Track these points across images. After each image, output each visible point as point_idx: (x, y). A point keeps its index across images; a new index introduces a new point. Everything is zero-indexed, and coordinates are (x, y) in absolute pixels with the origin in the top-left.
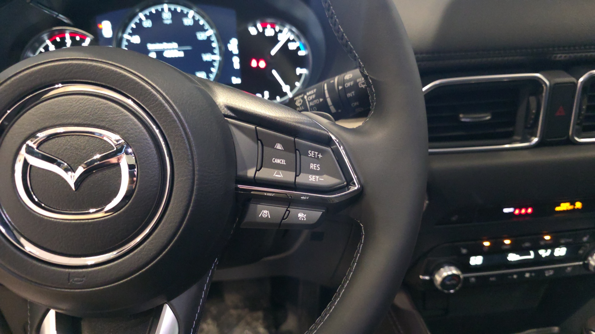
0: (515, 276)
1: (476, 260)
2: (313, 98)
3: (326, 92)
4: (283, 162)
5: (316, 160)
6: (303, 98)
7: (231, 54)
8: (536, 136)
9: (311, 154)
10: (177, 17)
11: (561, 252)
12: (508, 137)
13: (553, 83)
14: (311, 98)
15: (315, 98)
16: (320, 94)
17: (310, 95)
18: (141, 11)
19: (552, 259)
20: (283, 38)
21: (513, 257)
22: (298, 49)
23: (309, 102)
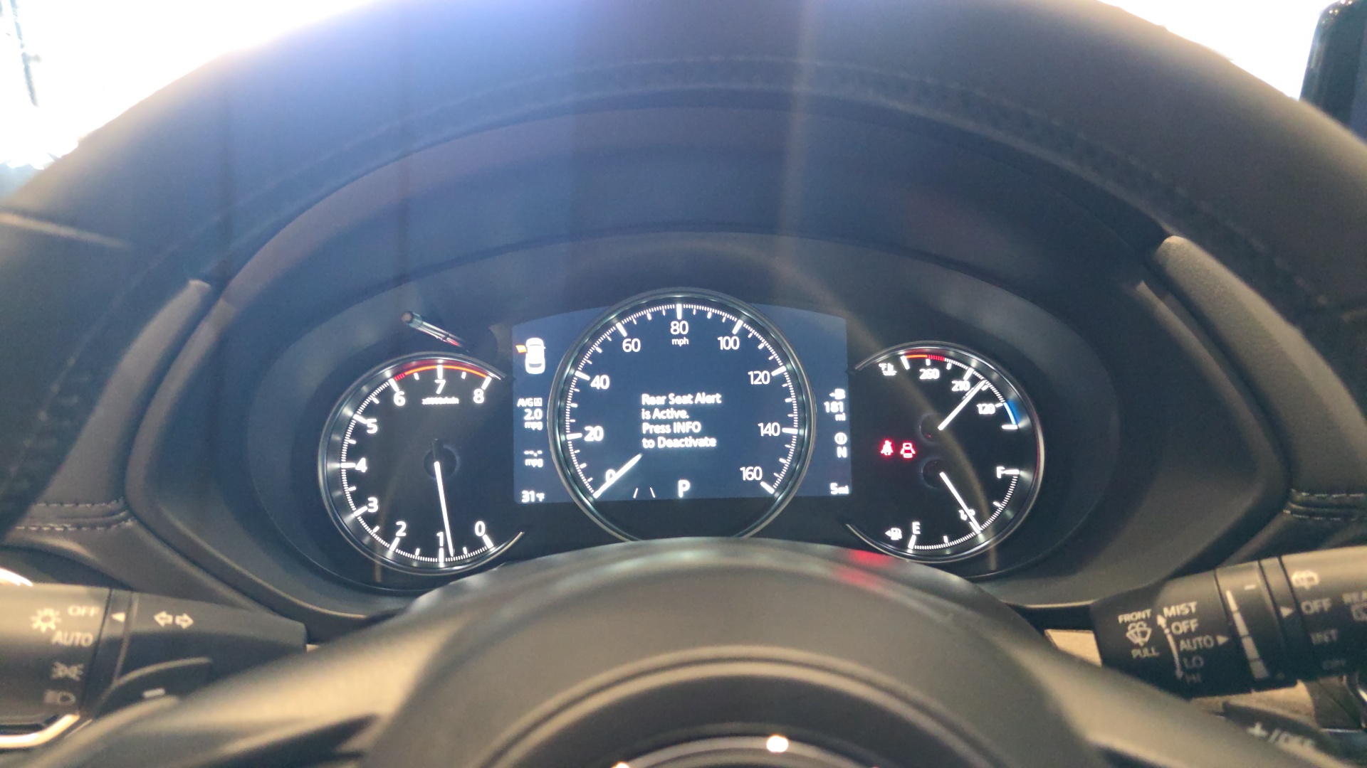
2: (1189, 630)
6: (1151, 622)
7: (829, 425)
10: (704, 331)
14: (1183, 627)
15: (1197, 629)
16: (1216, 620)
17: (1180, 618)
18: (620, 318)
20: (965, 387)
22: (1001, 416)
23: (1177, 639)
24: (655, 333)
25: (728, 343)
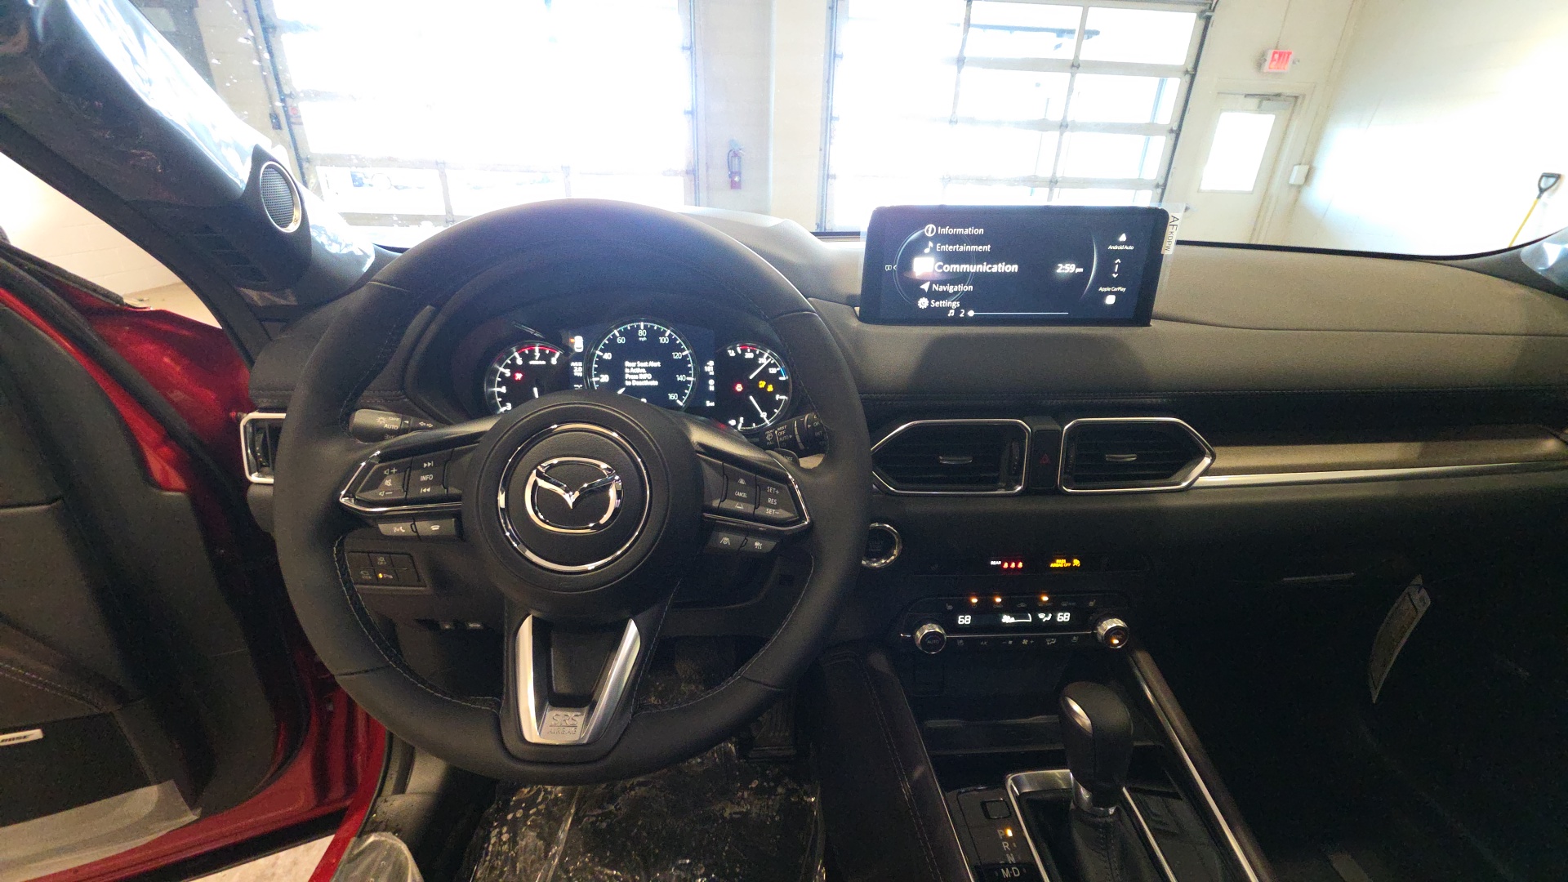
0: (1010, 642)
1: (965, 620)
2: (783, 434)
3: (796, 429)
4: (744, 495)
5: (773, 496)
6: (773, 433)
7: (707, 376)
8: (1020, 485)
9: (770, 490)
10: (653, 335)
11: (1064, 617)
12: (993, 483)
13: (1035, 429)
14: (781, 433)
15: (785, 434)
16: (790, 430)
17: (780, 431)
18: (616, 328)
19: (1053, 624)
20: (763, 361)
21: (1007, 619)
22: (779, 373)
23: (779, 437)
24: (631, 335)
25: (664, 340)
